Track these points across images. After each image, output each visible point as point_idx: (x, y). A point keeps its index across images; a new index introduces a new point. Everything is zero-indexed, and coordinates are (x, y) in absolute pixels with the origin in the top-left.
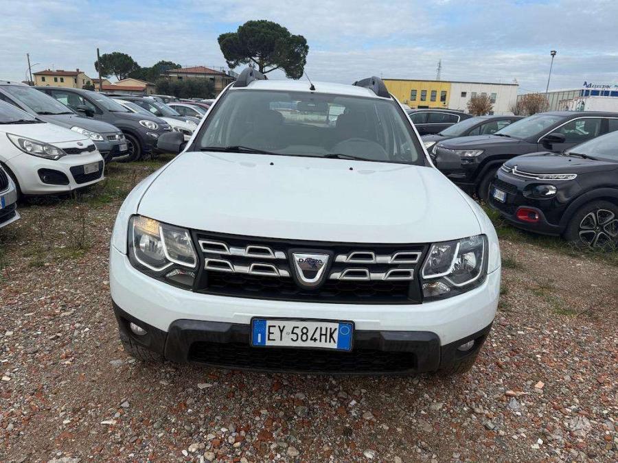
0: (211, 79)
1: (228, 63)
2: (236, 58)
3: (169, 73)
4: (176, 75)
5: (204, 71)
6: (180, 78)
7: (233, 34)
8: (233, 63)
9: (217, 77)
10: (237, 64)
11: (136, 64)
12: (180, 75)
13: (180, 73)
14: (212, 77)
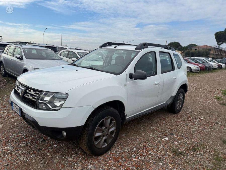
0: (209, 50)
1: (217, 43)
2: (222, 41)
3: (192, 48)
4: (194, 49)
5: (207, 47)
6: (196, 50)
7: (222, 32)
8: (220, 43)
9: (211, 49)
10: (222, 43)
11: (181, 45)
12: (196, 49)
13: (196, 48)
14: (210, 49)
